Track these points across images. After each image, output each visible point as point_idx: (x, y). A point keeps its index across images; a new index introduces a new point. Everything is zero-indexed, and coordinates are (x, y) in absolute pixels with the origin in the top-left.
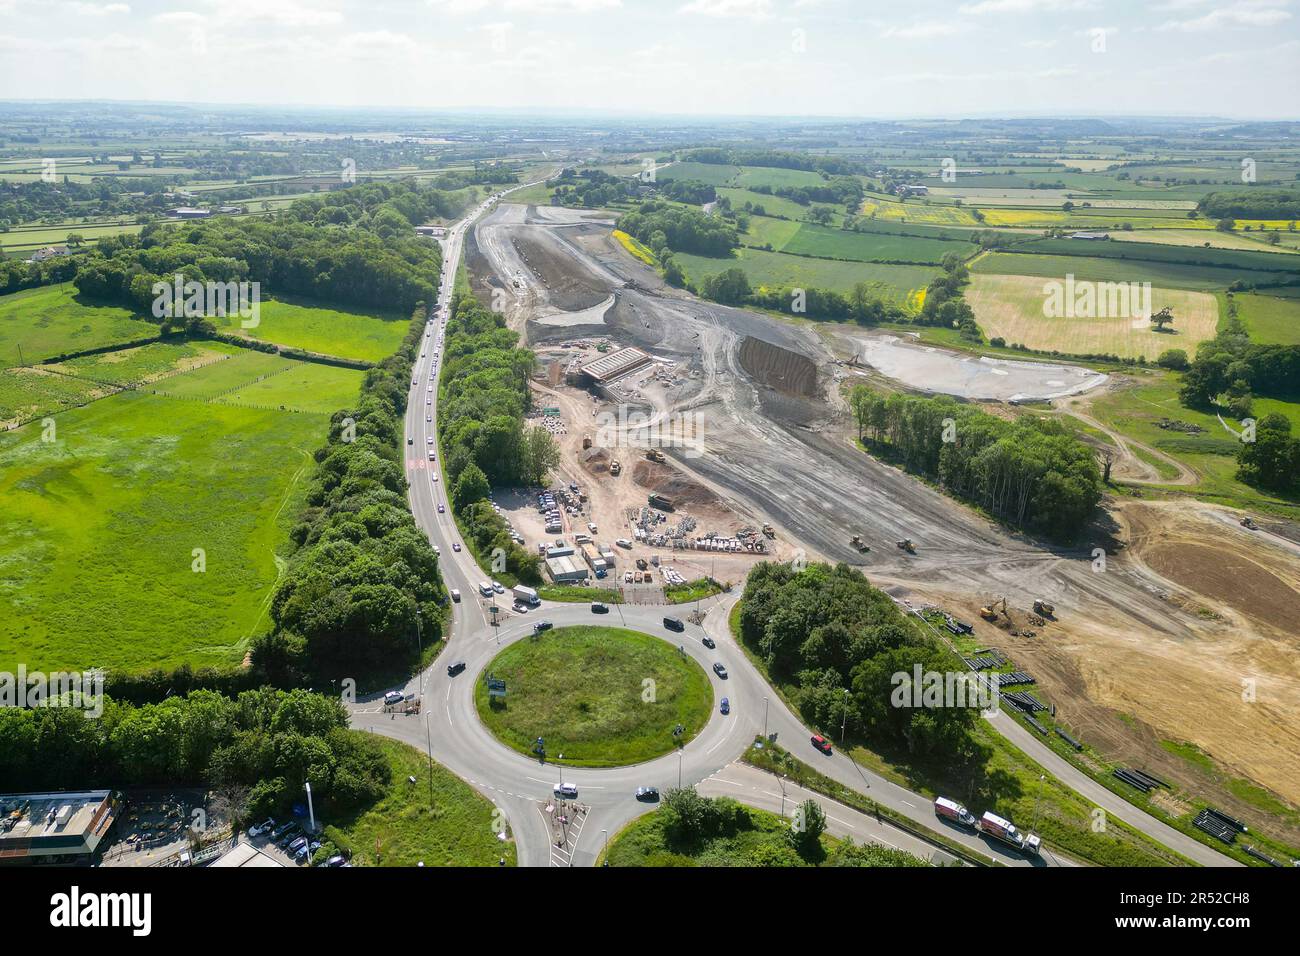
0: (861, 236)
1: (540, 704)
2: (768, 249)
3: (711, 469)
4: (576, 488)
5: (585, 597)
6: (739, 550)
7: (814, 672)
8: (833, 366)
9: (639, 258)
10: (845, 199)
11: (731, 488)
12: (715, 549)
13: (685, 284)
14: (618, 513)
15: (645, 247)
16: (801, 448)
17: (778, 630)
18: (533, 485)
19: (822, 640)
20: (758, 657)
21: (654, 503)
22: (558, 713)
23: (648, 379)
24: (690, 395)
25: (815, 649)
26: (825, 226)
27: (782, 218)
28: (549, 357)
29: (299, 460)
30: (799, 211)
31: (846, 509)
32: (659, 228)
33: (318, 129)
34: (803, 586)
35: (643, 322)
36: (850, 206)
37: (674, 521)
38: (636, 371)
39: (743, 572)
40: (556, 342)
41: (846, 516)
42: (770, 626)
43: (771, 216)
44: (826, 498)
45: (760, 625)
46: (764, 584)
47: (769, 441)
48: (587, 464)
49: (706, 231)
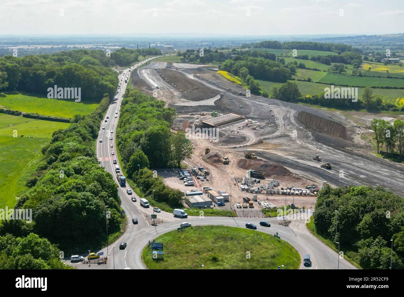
0: (364, 78)
1: (185, 258)
2: (309, 80)
3: (286, 161)
4: (202, 169)
5: (212, 213)
6: (308, 194)
7: (367, 240)
8: (355, 128)
9: (233, 82)
10: (352, 62)
11: (300, 170)
12: (293, 194)
13: (261, 94)
14: (229, 179)
15: (236, 77)
16: (342, 154)
17: (340, 219)
18: (175, 167)
19: (371, 220)
20: (328, 240)
21: (252, 175)
22: (197, 262)
23: (243, 126)
24: (269, 133)
25: (367, 226)
26: (341, 74)
27: (316, 70)
28: (183, 119)
29: (33, 157)
30: (326, 67)
31: (375, 178)
32: (244, 66)
33: (47, 44)
34: (355, 195)
35: (238, 105)
36: (355, 65)
37: (266, 183)
38: (235, 123)
39: (313, 204)
40: (186, 113)
41: (375, 181)
42: (335, 217)
43: (309, 69)
44: (362, 173)
45: (328, 219)
46: (328, 197)
47: (321, 151)
48: (208, 160)
49: (272, 68)
